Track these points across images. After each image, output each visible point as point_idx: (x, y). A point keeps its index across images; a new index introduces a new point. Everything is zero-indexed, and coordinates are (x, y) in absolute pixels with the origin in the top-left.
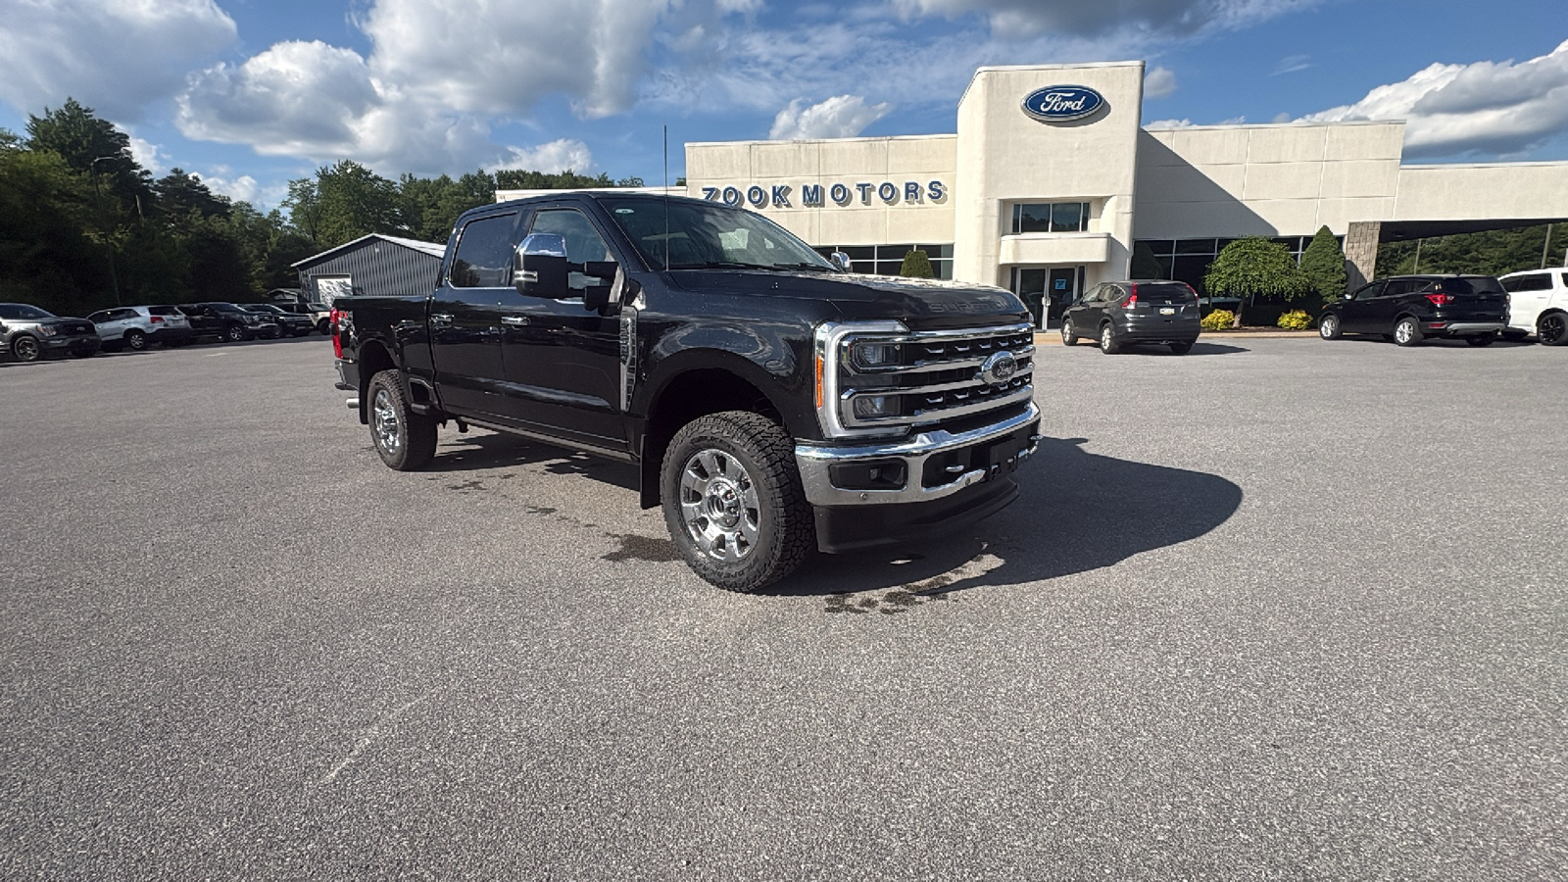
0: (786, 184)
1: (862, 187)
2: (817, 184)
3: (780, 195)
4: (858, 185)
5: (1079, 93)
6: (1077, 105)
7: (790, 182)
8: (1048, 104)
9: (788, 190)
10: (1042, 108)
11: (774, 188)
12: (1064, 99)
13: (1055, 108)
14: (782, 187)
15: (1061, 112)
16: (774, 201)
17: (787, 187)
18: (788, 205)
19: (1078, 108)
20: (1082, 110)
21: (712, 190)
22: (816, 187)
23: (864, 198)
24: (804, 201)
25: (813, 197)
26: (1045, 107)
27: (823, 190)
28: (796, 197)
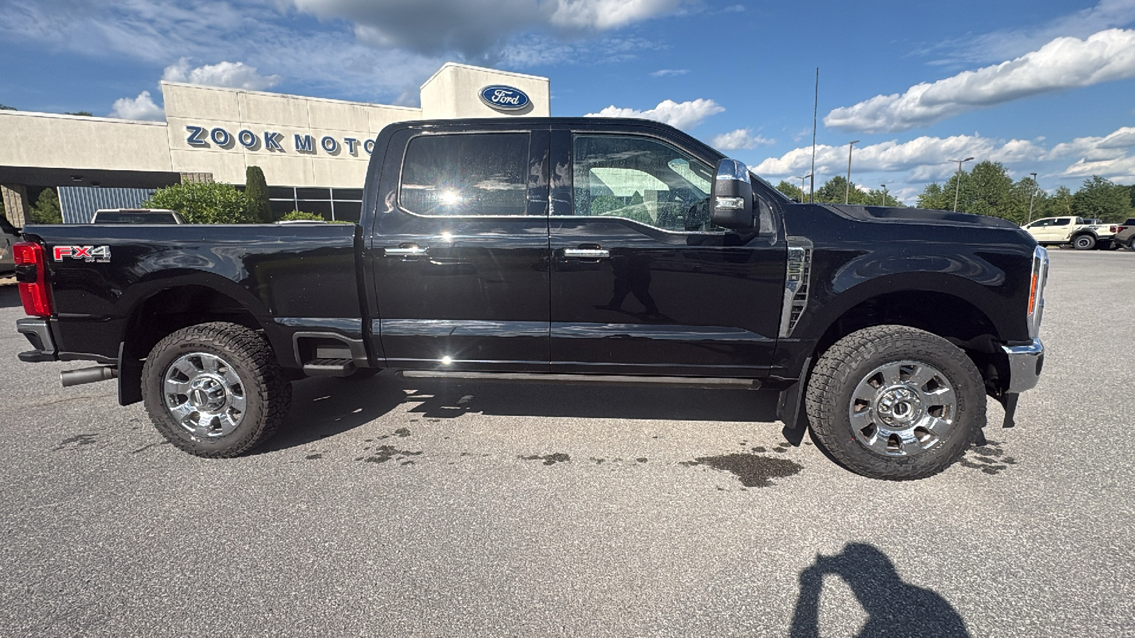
0: (278, 132)
1: (350, 141)
2: (308, 134)
3: (273, 141)
4: (346, 139)
5: (515, 93)
6: (514, 101)
7: (284, 130)
8: (496, 97)
9: (280, 137)
10: (493, 98)
11: (266, 134)
12: (507, 95)
13: (501, 101)
14: (274, 134)
15: (505, 104)
16: (267, 146)
17: (279, 134)
18: (281, 150)
19: (515, 103)
20: (518, 104)
21: (198, 129)
22: (307, 137)
23: (351, 151)
24: (297, 147)
25: (305, 145)
26: (495, 98)
27: (314, 140)
28: (289, 143)
